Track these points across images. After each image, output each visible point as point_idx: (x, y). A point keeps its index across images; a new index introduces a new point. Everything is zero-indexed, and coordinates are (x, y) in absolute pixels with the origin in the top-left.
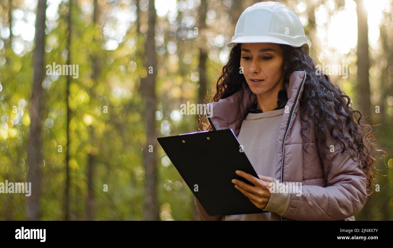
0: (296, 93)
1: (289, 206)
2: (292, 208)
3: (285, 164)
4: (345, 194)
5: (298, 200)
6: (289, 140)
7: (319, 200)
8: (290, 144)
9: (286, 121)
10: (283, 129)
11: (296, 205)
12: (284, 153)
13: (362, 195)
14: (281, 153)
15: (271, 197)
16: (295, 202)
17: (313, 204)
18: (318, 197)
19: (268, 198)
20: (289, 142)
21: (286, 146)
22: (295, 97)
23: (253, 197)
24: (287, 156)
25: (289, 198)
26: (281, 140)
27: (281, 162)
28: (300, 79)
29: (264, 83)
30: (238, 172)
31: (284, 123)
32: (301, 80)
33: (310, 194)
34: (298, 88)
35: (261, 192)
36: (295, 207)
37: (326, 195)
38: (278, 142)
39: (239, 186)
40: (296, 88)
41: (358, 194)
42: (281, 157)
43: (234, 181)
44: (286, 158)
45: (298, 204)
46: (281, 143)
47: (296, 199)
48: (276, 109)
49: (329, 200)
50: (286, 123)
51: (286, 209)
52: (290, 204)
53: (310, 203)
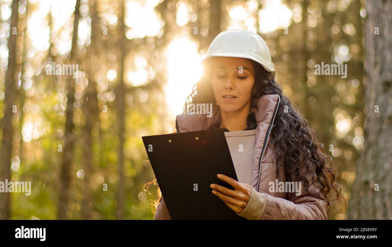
0: (272, 115)
1: (264, 212)
2: (267, 215)
3: (261, 180)
4: (311, 213)
5: (274, 207)
6: (265, 159)
7: (290, 211)
8: (266, 163)
9: (262, 141)
10: (259, 147)
11: (270, 212)
12: (261, 170)
13: (324, 218)
14: (257, 170)
15: (249, 201)
16: (270, 209)
17: (285, 214)
18: (289, 208)
19: (247, 202)
20: (265, 161)
21: (262, 164)
22: (271, 118)
23: (233, 201)
24: (263, 173)
25: (265, 204)
26: (257, 158)
27: (257, 179)
28: (274, 102)
29: (236, 100)
30: (220, 176)
31: (261, 142)
32: (276, 103)
33: (284, 205)
34: (273, 111)
35: (242, 195)
36: (270, 214)
37: (297, 209)
38: (255, 160)
39: (217, 191)
40: (271, 111)
41: (321, 215)
42: (258, 174)
43: (212, 186)
44: (262, 175)
45: (272, 212)
46: (257, 161)
47: (272, 206)
48: (245, 130)
49: (299, 214)
50: (263, 142)
51: (260, 215)
52: (265, 210)
53: (283, 213)
